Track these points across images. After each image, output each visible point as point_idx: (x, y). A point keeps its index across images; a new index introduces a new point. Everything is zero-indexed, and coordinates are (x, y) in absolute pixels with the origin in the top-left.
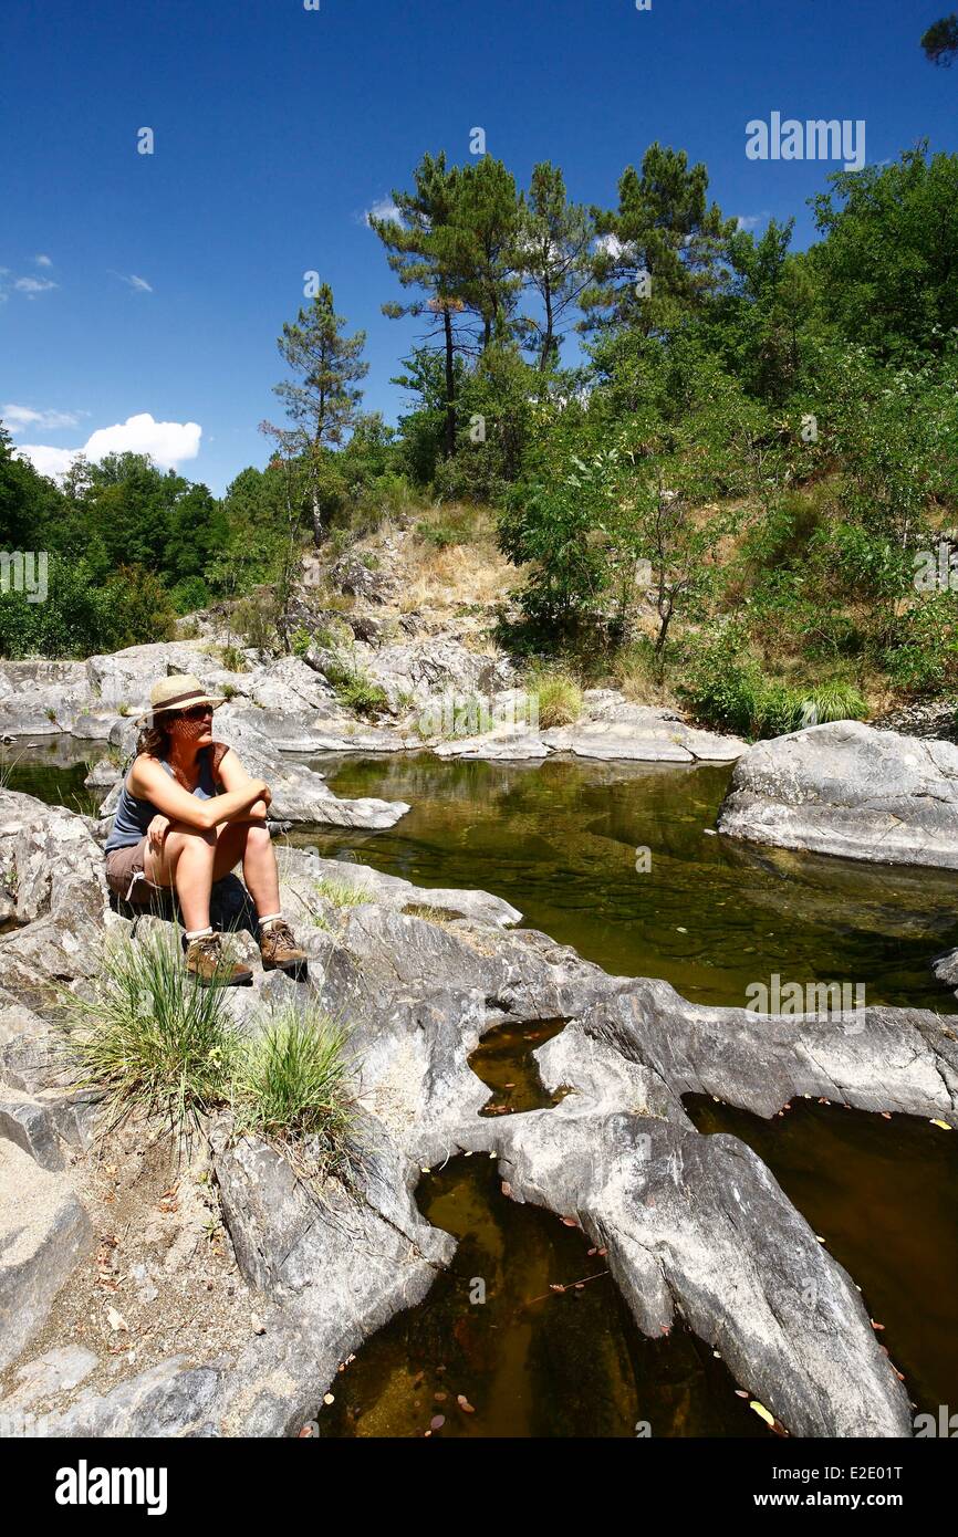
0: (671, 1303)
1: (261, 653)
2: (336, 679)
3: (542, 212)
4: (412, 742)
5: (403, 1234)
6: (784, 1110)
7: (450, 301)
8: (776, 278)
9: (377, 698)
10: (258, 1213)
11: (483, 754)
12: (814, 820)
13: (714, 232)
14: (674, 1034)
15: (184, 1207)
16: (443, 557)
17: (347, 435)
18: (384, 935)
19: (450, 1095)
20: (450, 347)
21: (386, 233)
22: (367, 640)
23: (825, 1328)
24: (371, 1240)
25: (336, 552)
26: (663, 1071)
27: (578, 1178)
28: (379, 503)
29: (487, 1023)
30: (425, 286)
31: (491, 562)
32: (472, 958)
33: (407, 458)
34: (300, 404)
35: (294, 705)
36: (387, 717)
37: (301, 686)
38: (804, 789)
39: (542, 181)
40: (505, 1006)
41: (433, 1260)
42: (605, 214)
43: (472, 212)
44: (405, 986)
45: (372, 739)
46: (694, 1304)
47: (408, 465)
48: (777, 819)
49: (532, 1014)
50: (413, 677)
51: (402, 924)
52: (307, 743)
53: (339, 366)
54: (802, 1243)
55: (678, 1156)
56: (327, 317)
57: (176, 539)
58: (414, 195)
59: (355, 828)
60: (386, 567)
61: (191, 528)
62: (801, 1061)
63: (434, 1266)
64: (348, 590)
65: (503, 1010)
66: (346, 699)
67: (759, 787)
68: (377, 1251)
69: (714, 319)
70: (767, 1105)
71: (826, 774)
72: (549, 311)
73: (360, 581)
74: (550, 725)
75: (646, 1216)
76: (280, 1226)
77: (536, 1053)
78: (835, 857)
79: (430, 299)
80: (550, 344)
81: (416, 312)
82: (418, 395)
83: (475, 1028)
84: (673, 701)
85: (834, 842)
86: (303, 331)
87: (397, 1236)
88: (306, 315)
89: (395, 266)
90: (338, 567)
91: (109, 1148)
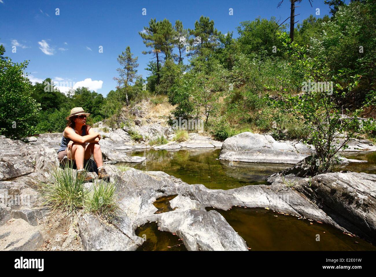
0: (198, 248)
1: (113, 129)
2: (130, 133)
3: (178, 31)
4: (148, 146)
5: (130, 238)
6: (230, 209)
7: (158, 50)
8: (230, 44)
9: (140, 137)
10: (88, 231)
11: (165, 148)
12: (240, 154)
13: (216, 34)
14: (204, 195)
15: (70, 233)
16: (157, 107)
17: (134, 80)
18: (133, 176)
19: (146, 209)
20: (158, 61)
21: (143, 36)
22: (138, 125)
23: (235, 246)
24: (120, 239)
25: (132, 107)
26: (200, 201)
27: (177, 225)
28: (141, 95)
29: (158, 196)
30: (152, 47)
31: (168, 107)
32: (155, 181)
33: (149, 86)
34: (123, 73)
35: (120, 139)
36: (143, 142)
37: (122, 135)
38: (238, 147)
39: (178, 24)
40: (163, 192)
41: (137, 244)
42: (192, 30)
43: (162, 31)
44: (137, 188)
45: (139, 146)
46: (203, 247)
47: (149, 88)
48: (232, 155)
49: (170, 194)
50: (149, 132)
51: (137, 174)
52: (123, 147)
53: (132, 65)
54: (231, 230)
55: (202, 216)
56: (129, 53)
57: (95, 107)
58: (149, 27)
59: (132, 162)
60: (143, 109)
61: (98, 104)
62: (234, 198)
63: (137, 245)
64: (134, 114)
65: (162, 193)
66: (133, 138)
67: (228, 148)
68: (122, 241)
69: (217, 53)
70: (226, 208)
71: (243, 144)
72: (180, 52)
73: (137, 113)
74: (181, 141)
75: (192, 228)
76: (94, 234)
77: (170, 201)
78: (246, 162)
79: (153, 50)
80: (181, 59)
81: (150, 53)
82: (151, 72)
83: (155, 196)
84: (210, 135)
85: (245, 159)
86: (123, 56)
87: (128, 239)
88: (124, 53)
89: (145, 43)
90: (132, 110)
91: (51, 220)
